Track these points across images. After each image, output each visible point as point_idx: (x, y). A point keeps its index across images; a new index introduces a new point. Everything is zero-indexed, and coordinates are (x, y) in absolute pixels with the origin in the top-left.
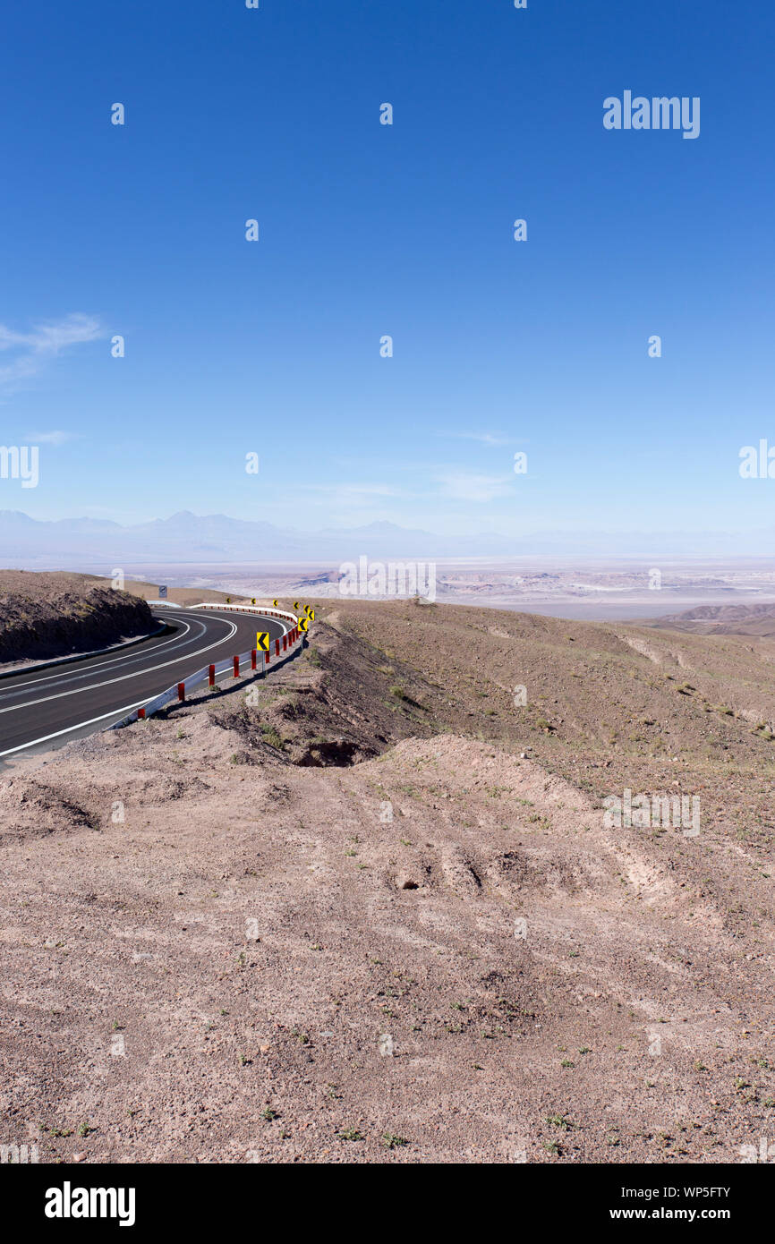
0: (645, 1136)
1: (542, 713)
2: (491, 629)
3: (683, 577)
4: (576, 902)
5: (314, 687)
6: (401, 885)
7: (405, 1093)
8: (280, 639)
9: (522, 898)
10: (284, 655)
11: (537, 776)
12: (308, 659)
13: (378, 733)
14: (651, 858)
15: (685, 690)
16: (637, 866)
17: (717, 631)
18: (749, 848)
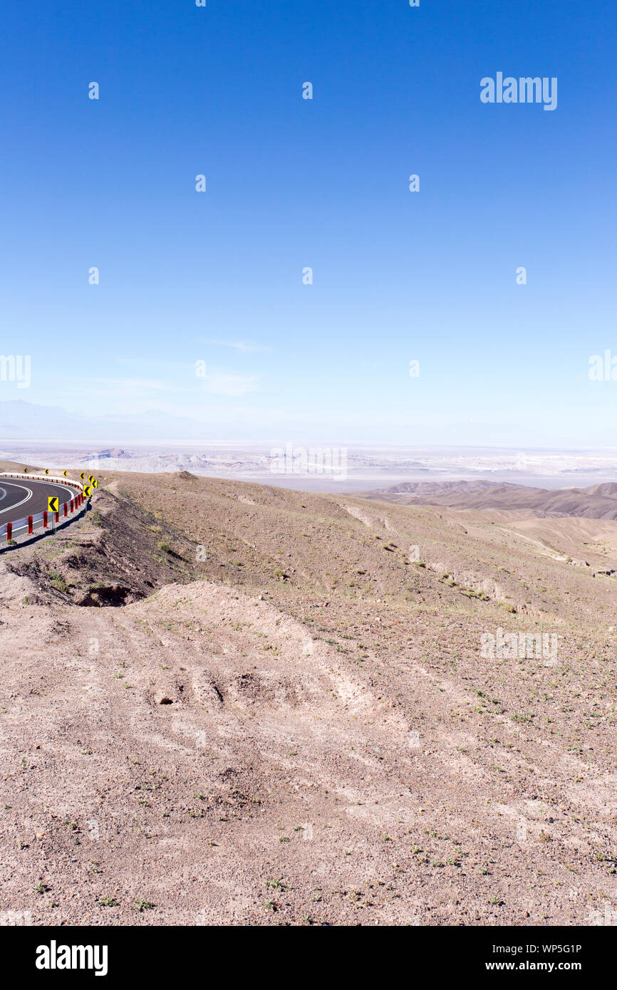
0: (341, 893)
1: (279, 564)
2: (240, 498)
3: (391, 460)
4: (297, 713)
5: (95, 542)
6: (159, 700)
7: (154, 867)
8: (68, 503)
9: (255, 710)
10: (71, 515)
11: (271, 614)
12: (91, 519)
13: (146, 579)
14: (356, 677)
15: (390, 547)
16: (345, 683)
17: (415, 502)
18: (430, 668)
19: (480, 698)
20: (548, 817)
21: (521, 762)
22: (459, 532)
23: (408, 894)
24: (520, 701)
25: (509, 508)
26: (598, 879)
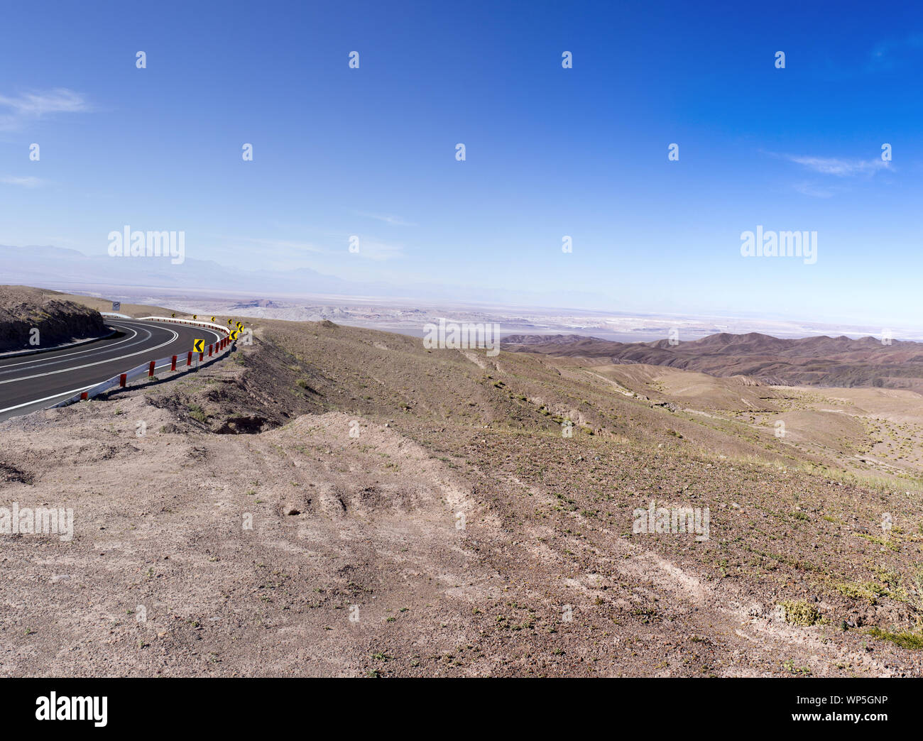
0: (436, 658)
1: (404, 398)
2: (375, 344)
3: (504, 317)
4: (410, 517)
5: (237, 379)
6: (287, 512)
7: (271, 652)
8: (214, 345)
9: (374, 516)
10: (215, 355)
11: (395, 438)
12: (235, 359)
13: (283, 410)
14: (462, 487)
15: (498, 385)
16: (453, 492)
17: (522, 350)
18: (522, 478)
19: (559, 500)
20: (603, 586)
21: (587, 546)
22: (554, 373)
23: (491, 653)
24: (589, 500)
25: (594, 356)
26: (635, 628)
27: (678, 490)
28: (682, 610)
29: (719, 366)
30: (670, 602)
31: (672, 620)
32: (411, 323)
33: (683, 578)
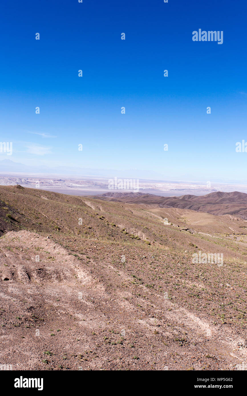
0: (75, 356)
1: (57, 224)
2: (42, 197)
3: (103, 183)
4: (61, 284)
6: (3, 279)
9: (43, 283)
11: (52, 244)
13: (1, 229)
14: (85, 270)
15: (102, 218)
16: (81, 272)
17: (113, 200)
18: (115, 266)
19: (134, 278)
20: (158, 324)
21: (149, 303)
22: (129, 212)
23: (102, 356)
24: (149, 279)
25: (149, 204)
26: (175, 348)
27: (196, 275)
28: (200, 340)
29: (217, 210)
30: (194, 335)
31: (195, 345)
32: (58, 187)
33: (200, 323)
